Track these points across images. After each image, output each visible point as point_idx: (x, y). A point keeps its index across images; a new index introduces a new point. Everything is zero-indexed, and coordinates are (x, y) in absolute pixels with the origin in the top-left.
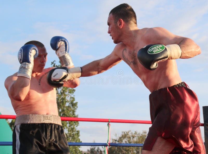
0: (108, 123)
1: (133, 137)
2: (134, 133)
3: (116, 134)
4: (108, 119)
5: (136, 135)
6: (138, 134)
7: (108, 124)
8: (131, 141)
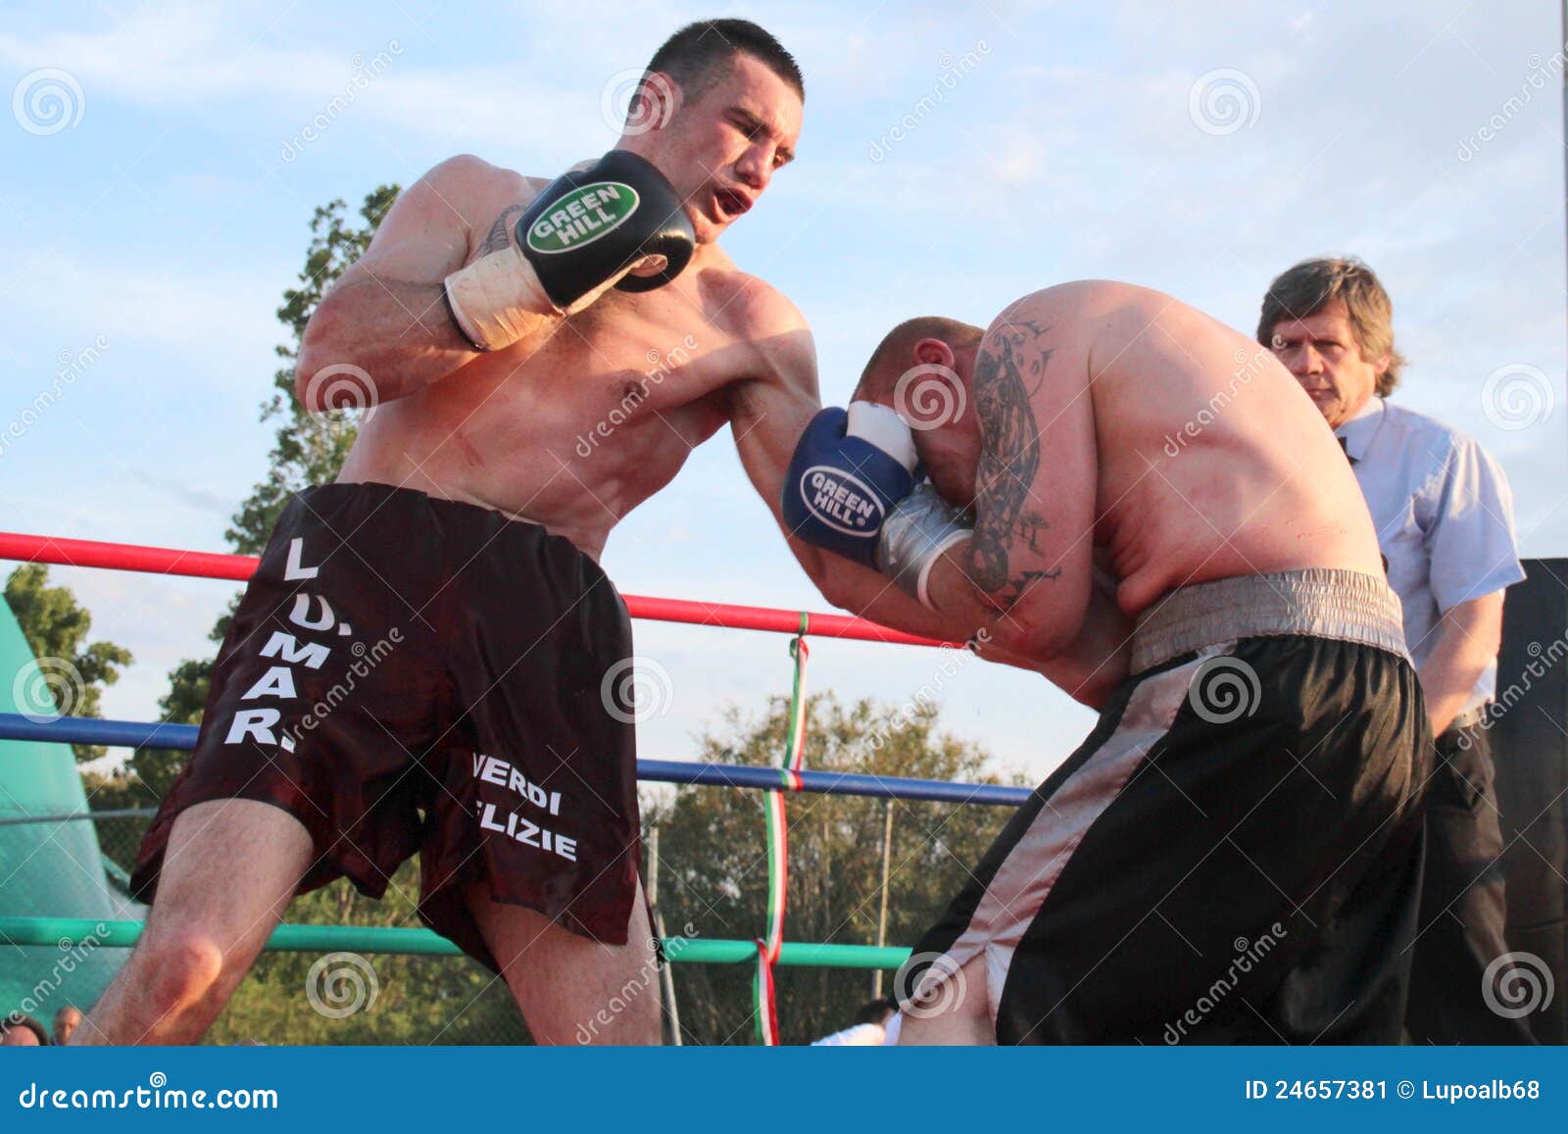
0: (796, 636)
1: (845, 736)
2: (849, 708)
3: (735, 711)
4: (799, 614)
5: (860, 726)
6: (871, 719)
7: (793, 644)
8: (825, 758)
